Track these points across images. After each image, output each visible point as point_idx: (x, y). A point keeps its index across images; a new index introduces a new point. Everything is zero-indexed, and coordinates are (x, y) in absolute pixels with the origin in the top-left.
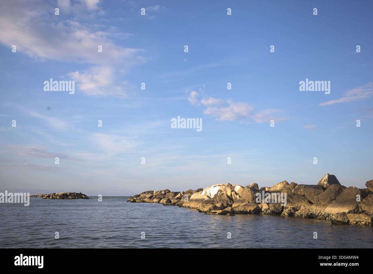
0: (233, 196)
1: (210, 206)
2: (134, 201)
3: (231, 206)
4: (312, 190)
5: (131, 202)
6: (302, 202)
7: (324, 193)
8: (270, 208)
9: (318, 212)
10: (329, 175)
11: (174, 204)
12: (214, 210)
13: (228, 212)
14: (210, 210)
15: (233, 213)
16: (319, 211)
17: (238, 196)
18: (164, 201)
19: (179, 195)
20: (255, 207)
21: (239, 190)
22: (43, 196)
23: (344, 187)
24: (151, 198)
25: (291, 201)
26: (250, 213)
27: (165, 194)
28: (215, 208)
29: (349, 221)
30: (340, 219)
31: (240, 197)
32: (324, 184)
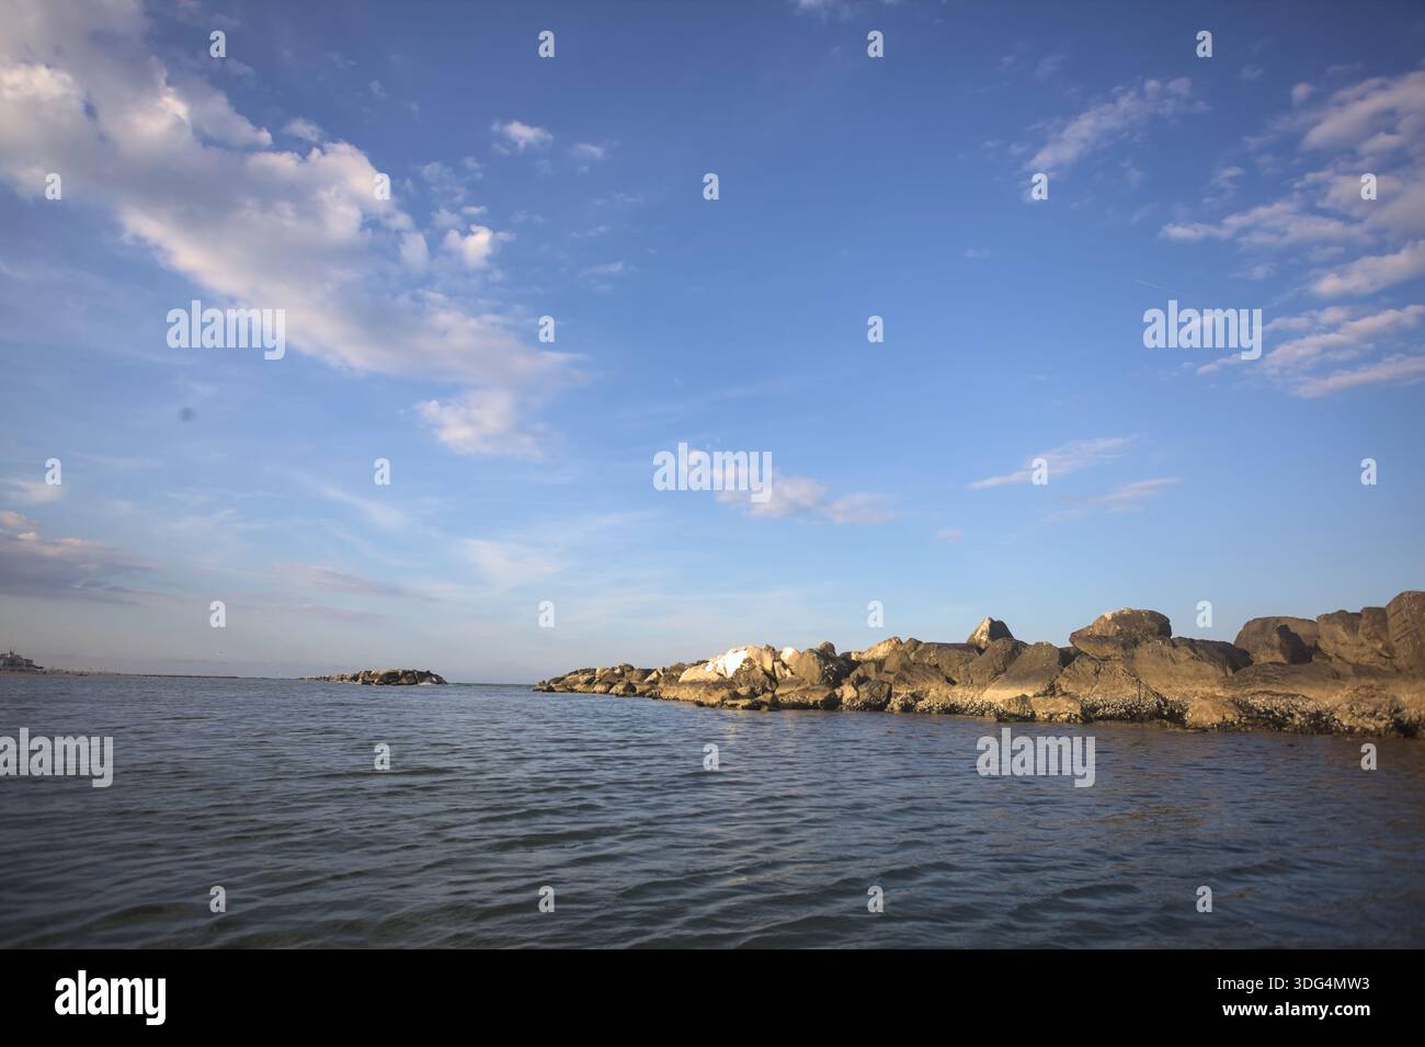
0: (777, 673)
1: (725, 692)
2: (551, 690)
3: (773, 692)
4: (955, 654)
5: (543, 691)
6: (931, 681)
7: (981, 658)
8: (861, 696)
9: (967, 701)
10: (992, 621)
11: (642, 694)
12: (733, 699)
13: (764, 703)
14: (723, 699)
15: (776, 706)
16: (969, 699)
17: (788, 673)
18: (619, 688)
19: (654, 675)
20: (827, 694)
21: (791, 658)
22: (342, 679)
23: (1024, 645)
24: (589, 682)
25: (908, 677)
26: (815, 706)
27: (622, 674)
28: (736, 696)
29: (1033, 714)
30: (1014, 710)
31: (792, 673)
32: (980, 640)
